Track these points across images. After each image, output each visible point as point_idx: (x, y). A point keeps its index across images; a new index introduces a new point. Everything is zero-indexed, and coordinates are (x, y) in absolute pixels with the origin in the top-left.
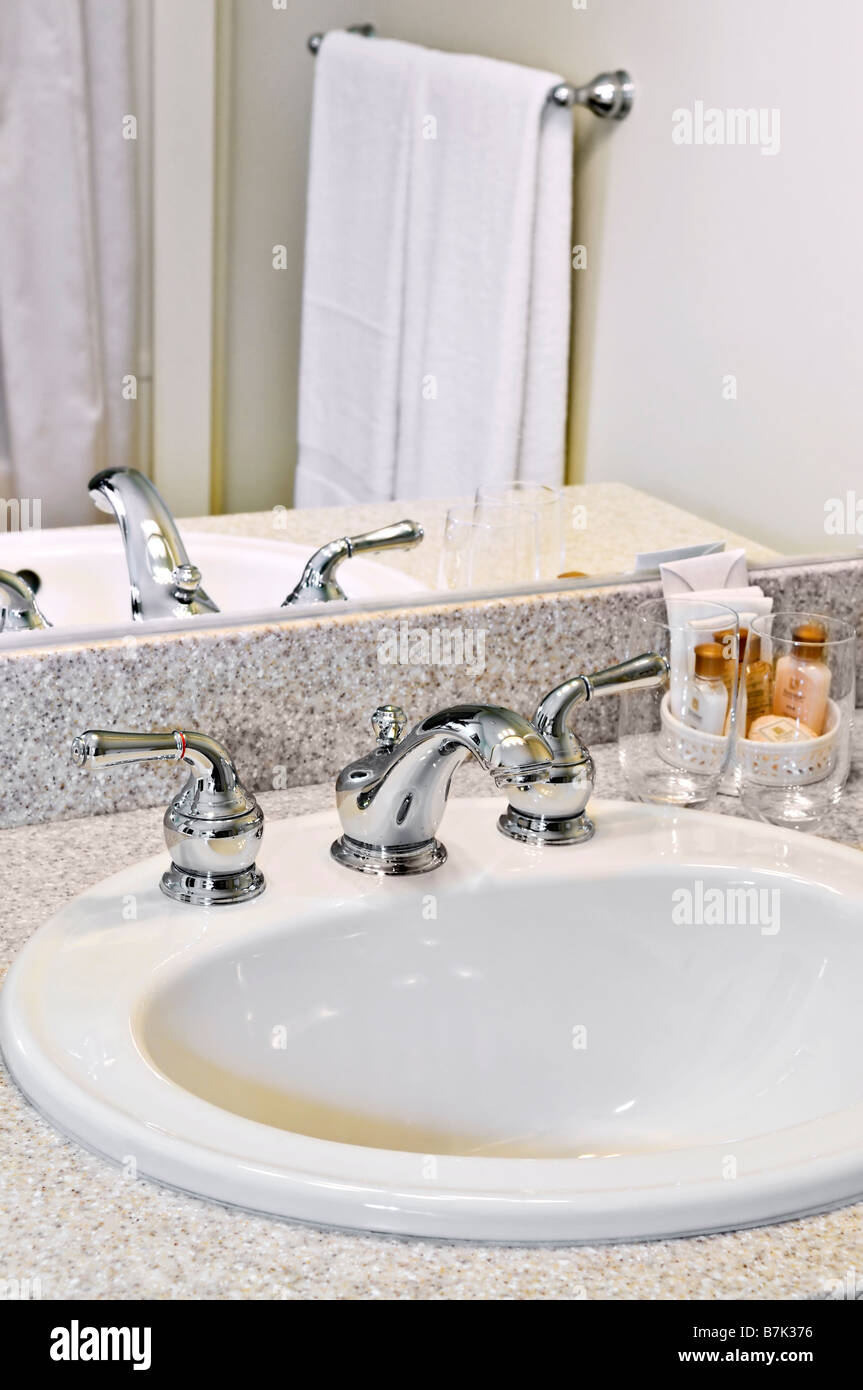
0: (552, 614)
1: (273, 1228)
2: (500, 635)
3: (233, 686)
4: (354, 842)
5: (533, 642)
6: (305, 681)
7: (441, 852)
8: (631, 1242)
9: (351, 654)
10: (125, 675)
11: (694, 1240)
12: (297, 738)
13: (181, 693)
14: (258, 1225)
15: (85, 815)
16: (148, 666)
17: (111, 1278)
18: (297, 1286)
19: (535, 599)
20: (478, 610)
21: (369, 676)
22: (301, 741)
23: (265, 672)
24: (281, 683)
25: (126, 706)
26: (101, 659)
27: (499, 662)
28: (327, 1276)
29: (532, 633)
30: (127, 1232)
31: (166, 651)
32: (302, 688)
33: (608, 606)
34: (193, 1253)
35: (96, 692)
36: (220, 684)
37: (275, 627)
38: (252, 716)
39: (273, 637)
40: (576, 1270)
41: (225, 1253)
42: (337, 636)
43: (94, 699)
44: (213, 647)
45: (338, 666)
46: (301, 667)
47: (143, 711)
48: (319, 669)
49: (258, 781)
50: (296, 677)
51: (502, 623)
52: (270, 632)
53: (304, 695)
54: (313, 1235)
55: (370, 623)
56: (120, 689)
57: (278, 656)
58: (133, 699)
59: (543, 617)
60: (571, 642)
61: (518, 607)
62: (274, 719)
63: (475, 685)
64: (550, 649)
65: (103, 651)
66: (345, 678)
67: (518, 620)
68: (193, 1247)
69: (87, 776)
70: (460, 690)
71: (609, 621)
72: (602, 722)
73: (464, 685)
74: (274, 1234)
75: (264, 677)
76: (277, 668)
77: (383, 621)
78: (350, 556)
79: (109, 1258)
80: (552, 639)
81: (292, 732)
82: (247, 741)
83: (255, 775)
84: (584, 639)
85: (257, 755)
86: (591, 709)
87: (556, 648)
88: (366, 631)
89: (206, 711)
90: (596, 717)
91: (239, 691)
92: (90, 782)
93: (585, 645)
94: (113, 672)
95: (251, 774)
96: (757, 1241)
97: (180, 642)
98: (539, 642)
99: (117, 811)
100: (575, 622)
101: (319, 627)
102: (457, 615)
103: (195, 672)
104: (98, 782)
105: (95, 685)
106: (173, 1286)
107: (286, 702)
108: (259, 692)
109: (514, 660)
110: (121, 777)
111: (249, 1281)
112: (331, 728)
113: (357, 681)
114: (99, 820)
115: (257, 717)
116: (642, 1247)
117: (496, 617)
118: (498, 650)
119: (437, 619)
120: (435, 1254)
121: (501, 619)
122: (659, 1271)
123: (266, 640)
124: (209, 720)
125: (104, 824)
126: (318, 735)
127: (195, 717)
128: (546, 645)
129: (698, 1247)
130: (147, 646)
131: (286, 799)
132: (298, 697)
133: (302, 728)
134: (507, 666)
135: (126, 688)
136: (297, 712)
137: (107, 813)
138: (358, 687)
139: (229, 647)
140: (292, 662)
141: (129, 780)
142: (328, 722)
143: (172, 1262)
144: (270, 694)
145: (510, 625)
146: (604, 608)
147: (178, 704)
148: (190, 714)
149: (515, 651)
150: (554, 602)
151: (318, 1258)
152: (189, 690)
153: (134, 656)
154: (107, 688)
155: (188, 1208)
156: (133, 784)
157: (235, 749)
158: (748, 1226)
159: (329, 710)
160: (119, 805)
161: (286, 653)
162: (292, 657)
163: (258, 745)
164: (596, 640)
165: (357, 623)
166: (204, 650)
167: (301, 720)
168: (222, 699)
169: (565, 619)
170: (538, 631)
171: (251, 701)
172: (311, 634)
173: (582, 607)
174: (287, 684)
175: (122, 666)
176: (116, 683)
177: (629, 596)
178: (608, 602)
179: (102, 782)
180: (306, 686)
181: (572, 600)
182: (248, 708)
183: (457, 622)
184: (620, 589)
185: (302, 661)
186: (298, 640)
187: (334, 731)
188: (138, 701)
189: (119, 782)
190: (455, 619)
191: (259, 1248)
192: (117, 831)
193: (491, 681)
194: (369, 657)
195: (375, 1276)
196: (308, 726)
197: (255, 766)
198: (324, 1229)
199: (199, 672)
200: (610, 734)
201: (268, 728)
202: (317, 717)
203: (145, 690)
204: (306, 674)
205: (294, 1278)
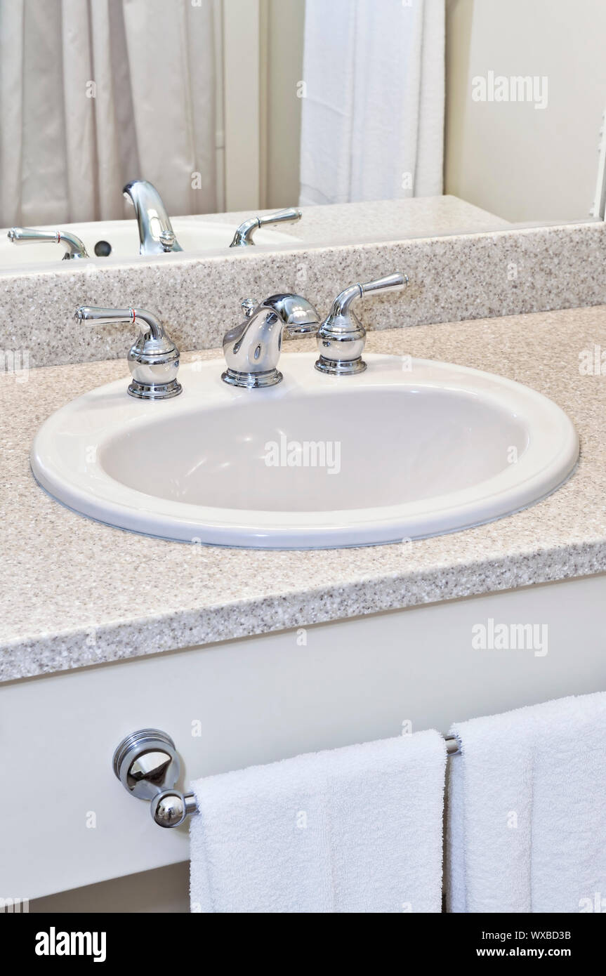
0: (360, 256)
1: (144, 539)
2: (330, 267)
3: (180, 292)
4: (233, 371)
5: (349, 271)
6: (220, 290)
7: (280, 376)
8: (320, 549)
9: (245, 276)
10: (120, 285)
11: (352, 549)
12: (217, 321)
13: (151, 295)
14: (136, 538)
15: (102, 359)
16: (132, 280)
17: (59, 556)
18: (148, 563)
19: (350, 248)
20: (317, 253)
21: (256, 288)
22: (219, 323)
23: (198, 285)
24: (207, 291)
25: (121, 301)
26: (106, 276)
27: (330, 282)
28: (164, 559)
29: (348, 266)
30: (71, 539)
31: (142, 272)
32: (218, 295)
33: (392, 252)
34: (101, 548)
35: (104, 294)
36: (172, 291)
37: (202, 261)
38: (191, 309)
39: (201, 266)
40: (288, 560)
41: (117, 548)
42: (237, 266)
43: (103, 297)
44: (168, 271)
45: (238, 283)
46: (217, 283)
47: (131, 305)
48: (228, 284)
49: (196, 344)
50: (215, 288)
51: (331, 260)
52: (199, 263)
53: (219, 298)
54: (163, 543)
55: (255, 259)
56: (117, 292)
57: (205, 277)
58: (125, 298)
59: (355, 257)
60: (371, 272)
61: (340, 252)
62: (204, 311)
63: (317, 295)
64: (359, 275)
65: (107, 272)
66: (242, 289)
67: (340, 259)
68: (102, 546)
69: (101, 338)
70: (308, 297)
71: (393, 260)
72: (391, 317)
73: (310, 294)
74: (144, 542)
75: (197, 288)
76: (204, 283)
77: (263, 259)
78: (260, 227)
79: (61, 548)
80: (360, 270)
81: (214, 318)
82: (189, 322)
83: (194, 341)
84: (379, 270)
85: (195, 330)
86: (384, 309)
87: (363, 276)
88: (254, 263)
89: (166, 305)
90: (387, 314)
91: (183, 295)
92: (103, 342)
93: (380, 273)
94: (113, 283)
95: (192, 340)
96: (384, 550)
97: (150, 268)
98: (353, 271)
99: (119, 358)
100: (374, 261)
101: (226, 261)
102: (305, 255)
103: (158, 284)
104: (107, 341)
105: (103, 290)
106: (88, 561)
107: (210, 302)
108: (194, 296)
109: (339, 281)
110: (120, 340)
111: (125, 560)
112: (236, 316)
113: (249, 291)
114: (108, 362)
115: (193, 309)
116: (325, 552)
117: (327, 257)
118: (329, 276)
119: (293, 258)
120: (221, 552)
121: (330, 258)
122: (329, 561)
123: (197, 267)
124: (167, 311)
125: (111, 364)
126: (228, 320)
127: (160, 308)
128: (357, 273)
129: (353, 552)
130: (131, 269)
131: (210, 354)
132: (217, 299)
133: (219, 316)
134: (335, 284)
135: (120, 292)
136: (216, 307)
137: (113, 359)
138: (250, 294)
139: (177, 271)
140: (212, 280)
141: (125, 341)
142: (234, 313)
143: (91, 551)
144: (201, 297)
145: (335, 261)
146: (390, 253)
147: (149, 301)
148: (156, 307)
149: (339, 276)
150: (361, 249)
151: (162, 552)
152: (156, 294)
153: (125, 275)
154: (110, 291)
155: (104, 530)
156: (126, 344)
157: (182, 326)
158: (381, 544)
159: (234, 307)
160: (120, 354)
161: (209, 275)
162: (212, 278)
163: (195, 324)
164: (386, 271)
165: (248, 259)
166: (163, 272)
167: (218, 312)
168: (174, 299)
169: (368, 259)
170: (352, 265)
171: (190, 300)
172: (223, 264)
173: (377, 252)
174: (210, 292)
175: (118, 280)
176: (115, 289)
177: (405, 246)
178: (392, 250)
179: (110, 342)
180: (220, 293)
181: (372, 248)
182: (188, 304)
183: (305, 259)
184: (399, 242)
185: (218, 279)
186: (215, 268)
187: (237, 318)
188: (127, 299)
189: (119, 342)
190: (304, 258)
191: (134, 547)
192: (116, 367)
193: (326, 292)
194: (256, 278)
195: (187, 560)
196: (222, 315)
197: (194, 336)
198: (168, 540)
199: (161, 284)
200: (396, 323)
201: (200, 316)
202: (228, 310)
203: (131, 293)
204: (220, 287)
205: (148, 559)
